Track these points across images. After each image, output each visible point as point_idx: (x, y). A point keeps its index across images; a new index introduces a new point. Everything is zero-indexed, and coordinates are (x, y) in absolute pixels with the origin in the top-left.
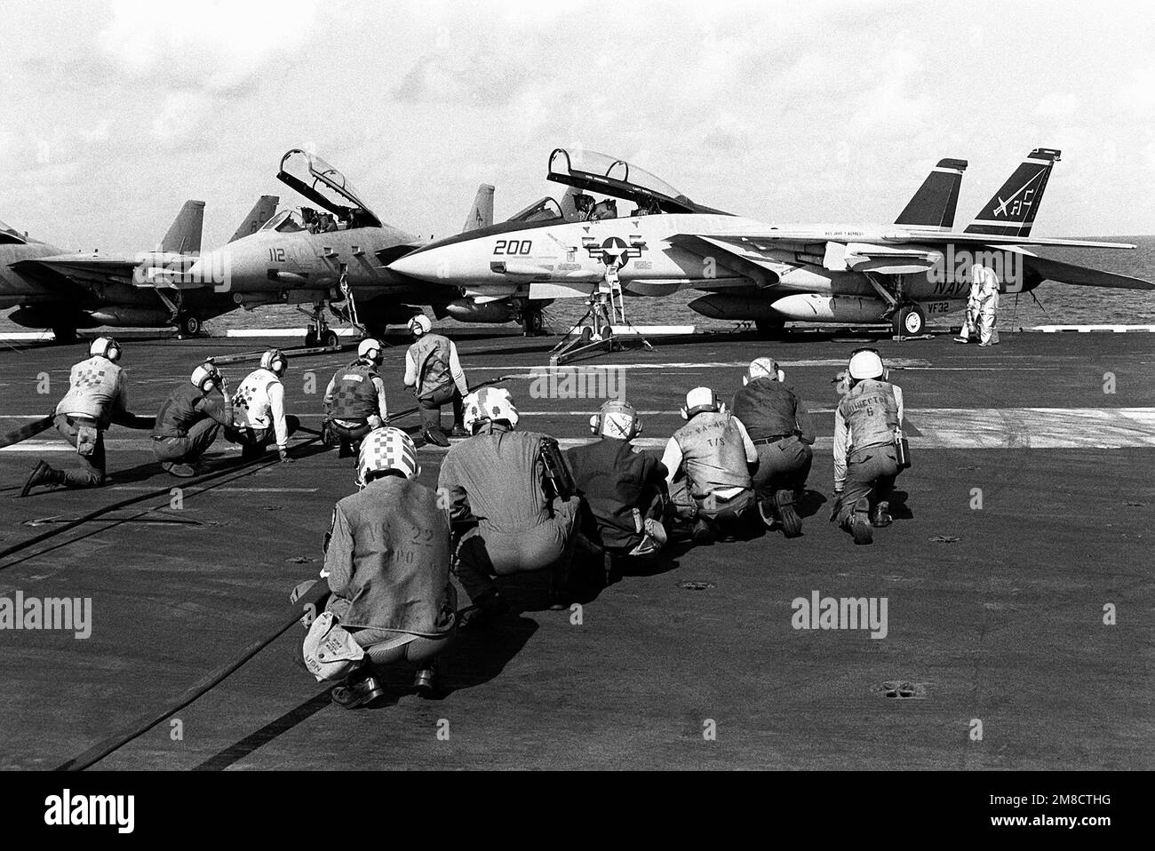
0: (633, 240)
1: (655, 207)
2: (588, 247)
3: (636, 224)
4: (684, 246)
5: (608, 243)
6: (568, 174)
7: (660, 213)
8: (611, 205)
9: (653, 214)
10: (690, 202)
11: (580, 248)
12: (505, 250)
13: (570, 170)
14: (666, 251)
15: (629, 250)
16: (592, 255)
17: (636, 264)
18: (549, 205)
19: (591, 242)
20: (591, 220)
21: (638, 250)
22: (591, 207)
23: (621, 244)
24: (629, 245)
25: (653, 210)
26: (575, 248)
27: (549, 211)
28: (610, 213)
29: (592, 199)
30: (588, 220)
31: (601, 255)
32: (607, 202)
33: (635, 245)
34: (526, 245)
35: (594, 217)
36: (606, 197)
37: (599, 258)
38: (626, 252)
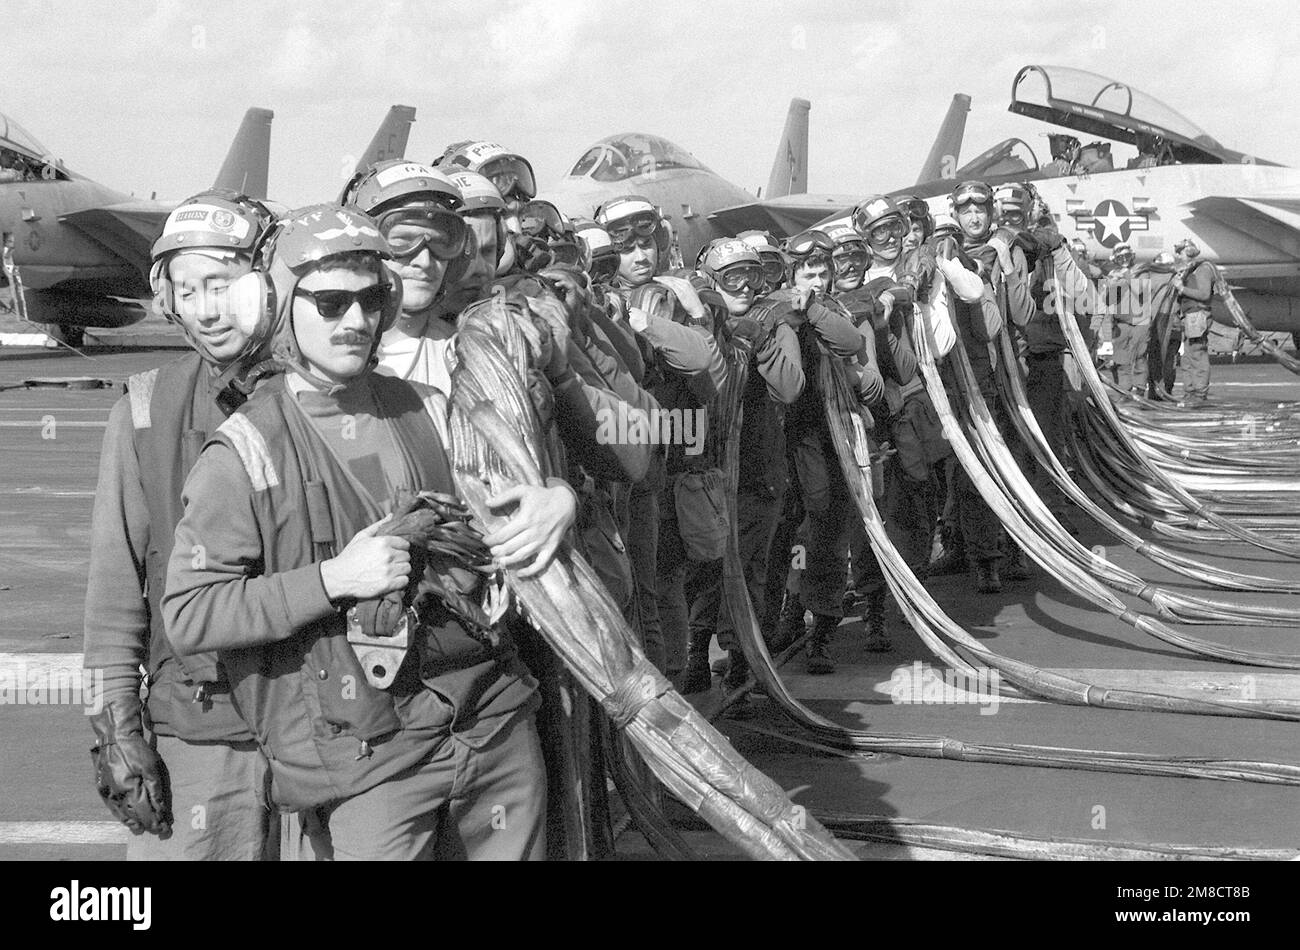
0: (1139, 205)
1: (1166, 155)
2: (1076, 215)
3: (1142, 179)
4: (1214, 214)
5: (1103, 209)
6: (1047, 104)
7: (1174, 164)
8: (1104, 150)
9: (1163, 164)
10: (1218, 147)
11: (1065, 215)
13: (1050, 98)
14: (1188, 220)
15: (1131, 219)
16: (1080, 226)
17: (1141, 240)
18: (1016, 150)
19: (1079, 208)
20: (1075, 174)
21: (1143, 219)
22: (1074, 154)
23: (1120, 210)
24: (1131, 212)
25: (1163, 159)
27: (1018, 159)
28: (1103, 162)
29: (1076, 142)
30: (1071, 174)
31: (1093, 226)
32: (1096, 147)
33: (1141, 212)
35: (1079, 170)
36: (1096, 138)
37: (1090, 231)
38: (1127, 223)
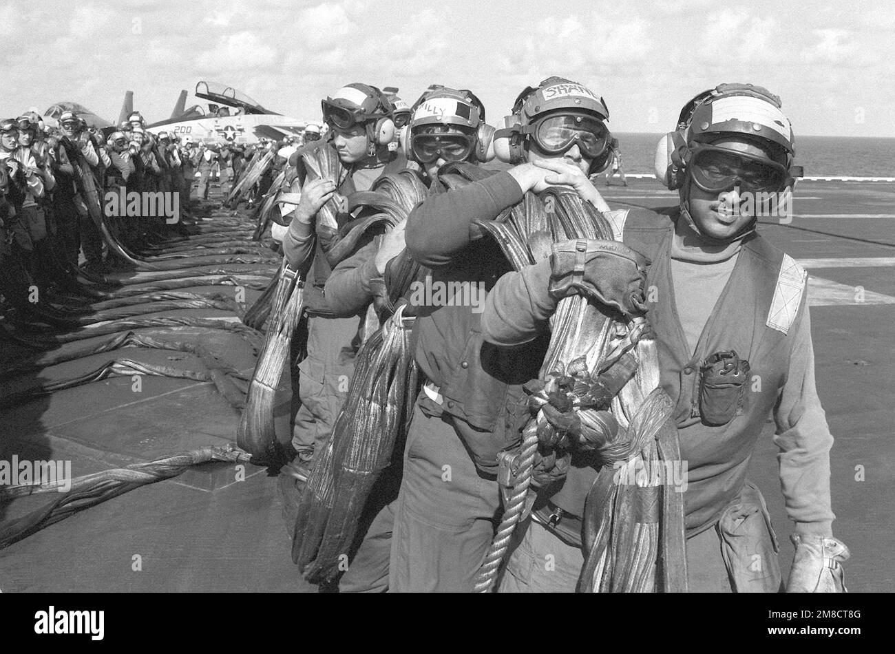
0: (239, 127)
1: (247, 111)
2: (218, 130)
4: (263, 131)
5: (226, 129)
6: (208, 95)
8: (227, 109)
10: (263, 109)
11: (214, 130)
12: (179, 131)
13: (208, 92)
14: (254, 133)
15: (236, 132)
16: (219, 134)
18: (198, 109)
19: (219, 128)
20: (217, 117)
22: (217, 110)
23: (232, 129)
24: (236, 129)
26: (212, 131)
27: (198, 113)
28: (226, 113)
29: (218, 106)
31: (223, 134)
32: (224, 108)
33: (240, 130)
34: (189, 129)
35: (219, 116)
36: (224, 106)
